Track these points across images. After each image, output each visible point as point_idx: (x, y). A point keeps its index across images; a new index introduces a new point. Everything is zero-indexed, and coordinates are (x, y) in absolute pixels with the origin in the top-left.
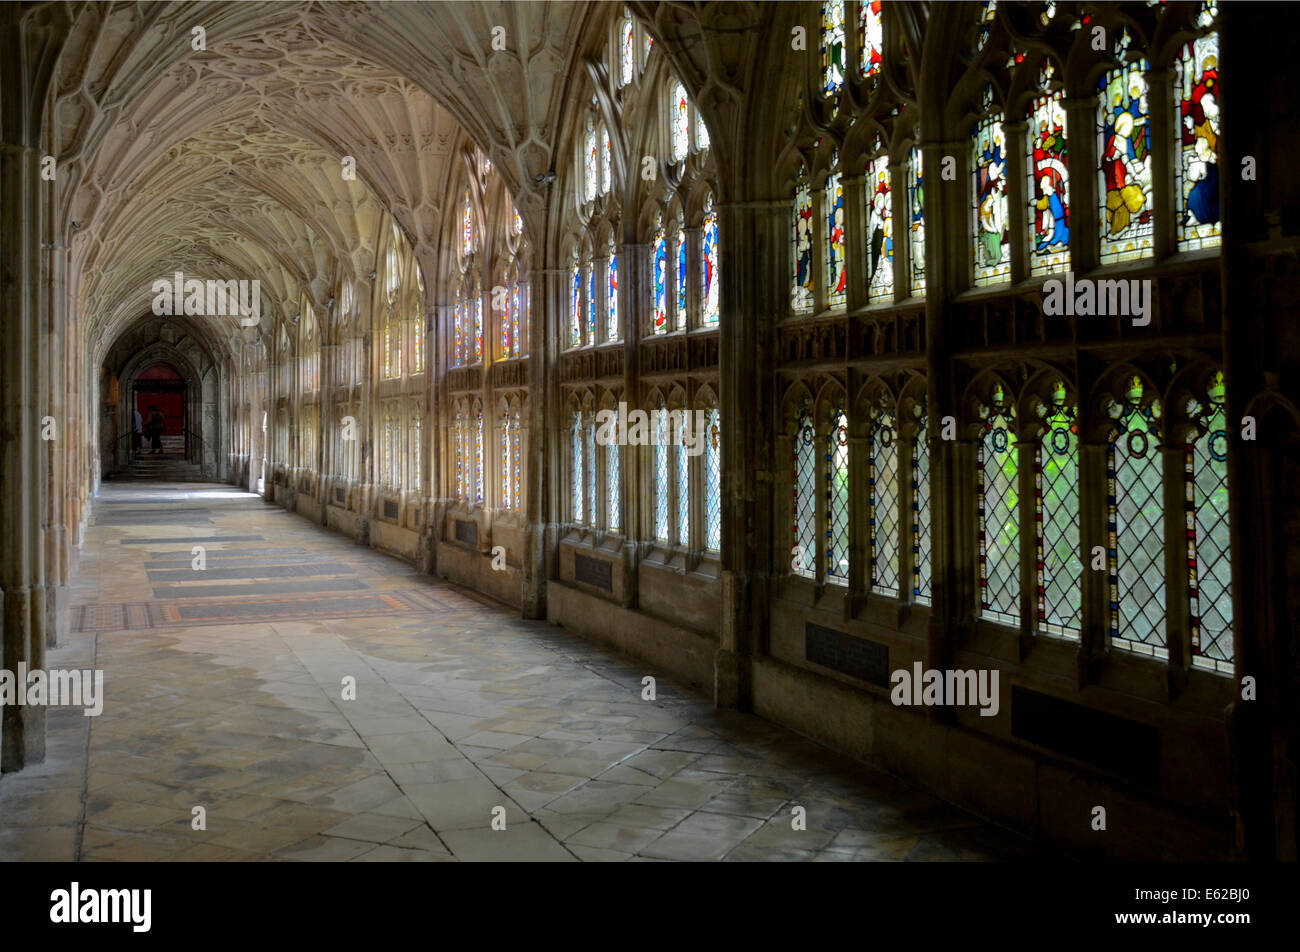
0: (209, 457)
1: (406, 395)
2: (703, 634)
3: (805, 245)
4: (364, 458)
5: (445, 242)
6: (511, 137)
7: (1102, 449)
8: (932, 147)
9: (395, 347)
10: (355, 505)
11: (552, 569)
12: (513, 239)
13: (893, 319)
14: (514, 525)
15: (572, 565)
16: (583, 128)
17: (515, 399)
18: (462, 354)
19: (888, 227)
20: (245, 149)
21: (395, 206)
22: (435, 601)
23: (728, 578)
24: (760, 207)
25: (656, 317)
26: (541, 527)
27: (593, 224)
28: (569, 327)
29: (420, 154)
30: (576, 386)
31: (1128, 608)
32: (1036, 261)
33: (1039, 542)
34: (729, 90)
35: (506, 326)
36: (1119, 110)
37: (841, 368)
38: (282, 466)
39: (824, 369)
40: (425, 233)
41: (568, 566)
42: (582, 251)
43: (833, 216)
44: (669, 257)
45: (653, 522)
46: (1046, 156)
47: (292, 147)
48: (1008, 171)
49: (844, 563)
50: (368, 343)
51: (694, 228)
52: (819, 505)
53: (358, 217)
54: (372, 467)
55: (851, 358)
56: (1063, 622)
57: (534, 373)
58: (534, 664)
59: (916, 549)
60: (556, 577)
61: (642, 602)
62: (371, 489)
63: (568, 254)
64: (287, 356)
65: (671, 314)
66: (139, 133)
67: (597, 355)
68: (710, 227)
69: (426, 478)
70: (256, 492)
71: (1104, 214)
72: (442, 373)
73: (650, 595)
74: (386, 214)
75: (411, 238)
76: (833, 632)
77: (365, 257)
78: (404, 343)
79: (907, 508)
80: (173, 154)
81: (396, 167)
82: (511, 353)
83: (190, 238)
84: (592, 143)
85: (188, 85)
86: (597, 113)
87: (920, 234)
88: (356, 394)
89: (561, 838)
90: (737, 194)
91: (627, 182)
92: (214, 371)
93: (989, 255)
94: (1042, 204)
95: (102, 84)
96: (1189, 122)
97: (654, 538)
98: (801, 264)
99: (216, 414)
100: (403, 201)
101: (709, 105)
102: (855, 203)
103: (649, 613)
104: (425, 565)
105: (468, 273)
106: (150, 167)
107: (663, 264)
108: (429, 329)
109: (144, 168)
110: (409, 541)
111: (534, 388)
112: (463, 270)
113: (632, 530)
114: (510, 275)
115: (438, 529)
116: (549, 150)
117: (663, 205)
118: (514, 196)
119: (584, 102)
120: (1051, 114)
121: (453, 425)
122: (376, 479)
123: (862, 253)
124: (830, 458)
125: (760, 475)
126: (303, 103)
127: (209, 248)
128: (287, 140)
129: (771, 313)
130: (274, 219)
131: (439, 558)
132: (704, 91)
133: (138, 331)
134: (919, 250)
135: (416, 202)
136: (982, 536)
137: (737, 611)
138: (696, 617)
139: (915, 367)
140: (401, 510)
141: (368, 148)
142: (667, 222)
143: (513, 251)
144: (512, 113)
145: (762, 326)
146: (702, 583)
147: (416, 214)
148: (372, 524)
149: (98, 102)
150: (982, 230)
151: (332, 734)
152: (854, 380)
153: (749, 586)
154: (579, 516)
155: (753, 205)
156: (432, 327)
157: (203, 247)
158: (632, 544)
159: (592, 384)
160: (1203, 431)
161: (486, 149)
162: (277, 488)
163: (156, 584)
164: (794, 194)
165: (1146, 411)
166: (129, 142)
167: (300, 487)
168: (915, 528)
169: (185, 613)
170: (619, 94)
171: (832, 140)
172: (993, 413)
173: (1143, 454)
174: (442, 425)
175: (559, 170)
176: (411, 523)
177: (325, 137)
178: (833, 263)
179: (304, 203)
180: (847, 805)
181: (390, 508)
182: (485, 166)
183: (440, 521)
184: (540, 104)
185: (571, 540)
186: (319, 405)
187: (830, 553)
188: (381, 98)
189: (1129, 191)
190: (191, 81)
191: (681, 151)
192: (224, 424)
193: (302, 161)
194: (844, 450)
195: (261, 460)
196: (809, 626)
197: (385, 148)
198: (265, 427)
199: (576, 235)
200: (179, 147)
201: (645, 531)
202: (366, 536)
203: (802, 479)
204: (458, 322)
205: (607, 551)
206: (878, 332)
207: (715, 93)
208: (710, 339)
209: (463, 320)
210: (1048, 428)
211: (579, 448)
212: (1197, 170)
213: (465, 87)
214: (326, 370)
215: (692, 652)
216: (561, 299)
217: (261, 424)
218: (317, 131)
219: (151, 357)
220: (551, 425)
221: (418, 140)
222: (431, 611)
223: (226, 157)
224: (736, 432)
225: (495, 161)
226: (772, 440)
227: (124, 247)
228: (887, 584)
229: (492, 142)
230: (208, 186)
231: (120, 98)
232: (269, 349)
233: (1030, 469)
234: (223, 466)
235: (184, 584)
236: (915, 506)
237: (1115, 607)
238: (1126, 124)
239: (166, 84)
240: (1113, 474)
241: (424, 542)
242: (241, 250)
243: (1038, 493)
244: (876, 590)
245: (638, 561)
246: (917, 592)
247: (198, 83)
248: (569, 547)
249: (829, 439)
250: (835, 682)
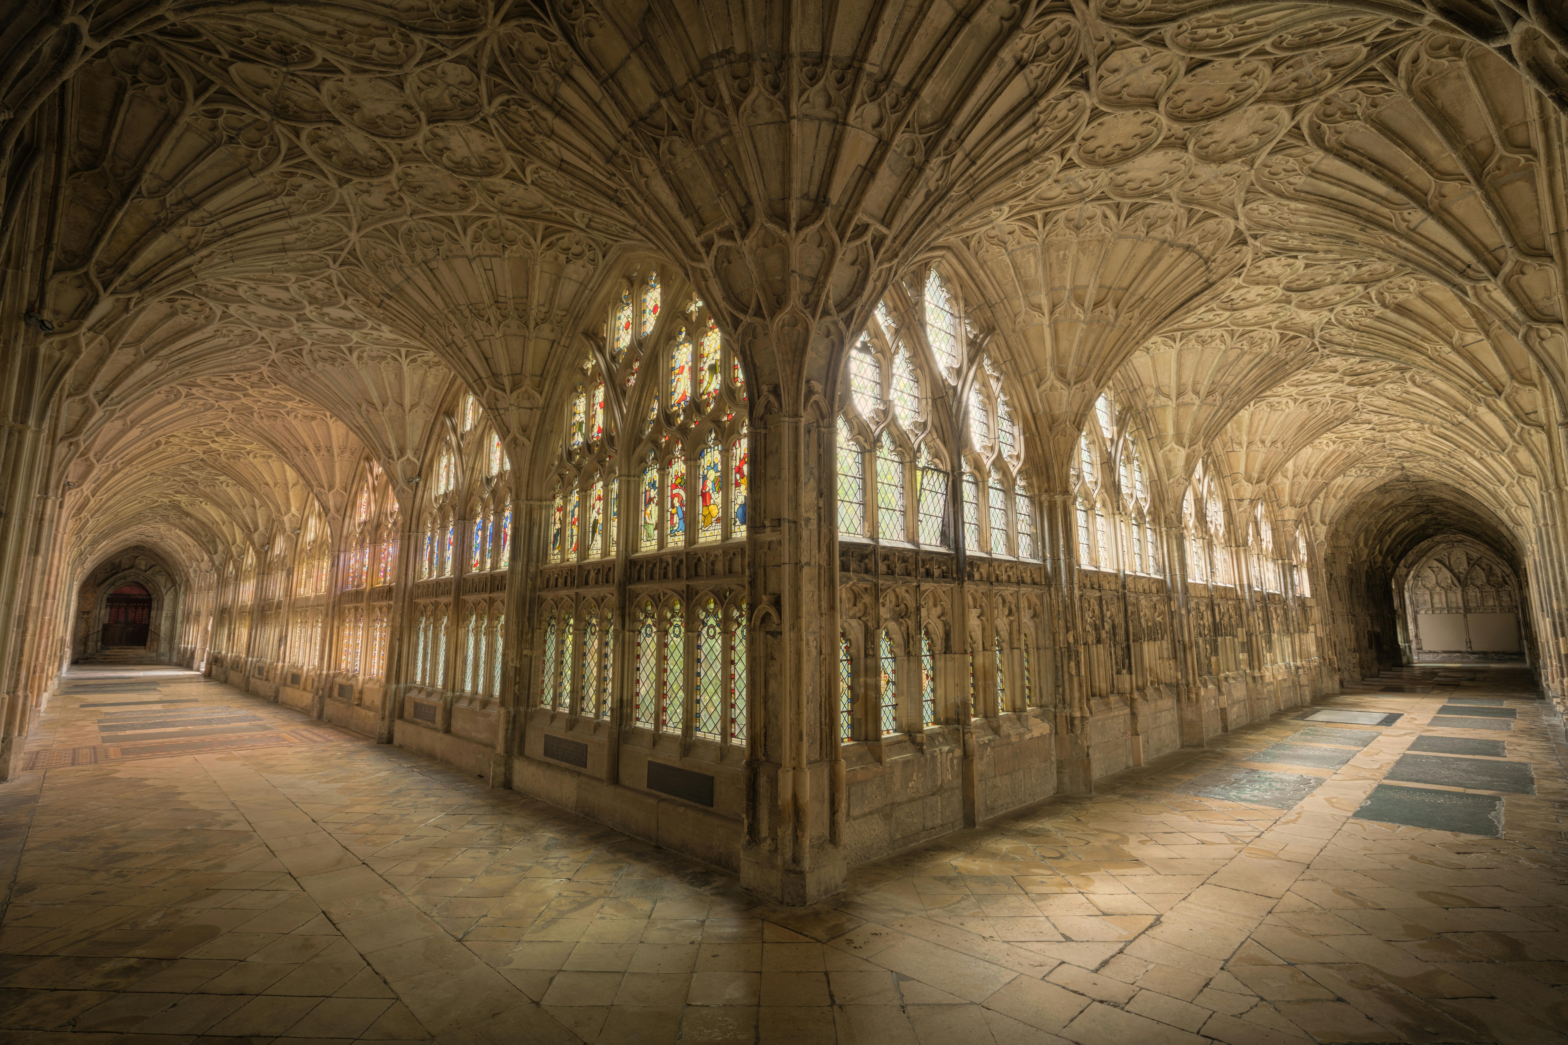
0: (164, 647)
1: (313, 606)
2: (486, 745)
3: (558, 526)
4: (280, 646)
5: (348, 513)
6: (395, 454)
7: (696, 634)
8: (624, 478)
9: (309, 576)
10: (271, 677)
11: (398, 712)
12: (392, 514)
13: (600, 567)
14: (377, 686)
15: (412, 709)
16: (440, 453)
17: (385, 609)
18: (353, 582)
19: (600, 518)
20: (214, 446)
21: (316, 489)
22: (319, 736)
23: (502, 711)
24: (536, 504)
25: (474, 562)
26: (394, 686)
27: (441, 508)
28: (422, 567)
29: (336, 459)
30: (422, 601)
31: (704, 716)
32: (670, 539)
33: (665, 684)
34: (522, 439)
35: (383, 565)
36: (709, 467)
37: (572, 592)
38: (220, 653)
39: (563, 593)
40: (335, 506)
41: (409, 710)
42: (433, 523)
43: (573, 511)
44: (484, 529)
45: (463, 681)
46: (676, 487)
47: (248, 447)
48: (658, 493)
49: (568, 701)
50: (290, 573)
51: (499, 513)
52: (556, 668)
53: (291, 493)
54: (285, 653)
55: (578, 587)
56: (674, 727)
57: (397, 594)
58: (380, 771)
59: (605, 690)
60: (401, 717)
61: (453, 729)
62: (283, 667)
63: (425, 524)
64: (232, 581)
65: (483, 562)
66: (131, 428)
67: (438, 583)
68: (507, 513)
69: (322, 658)
70: (198, 670)
71: (701, 517)
72: (338, 593)
73: (457, 724)
74: (311, 495)
75: (326, 509)
76: (559, 739)
77: (294, 519)
78: (315, 574)
79: (602, 668)
80: (158, 444)
81: (320, 465)
82: (385, 582)
83: (166, 500)
84: (444, 461)
85: (175, 401)
86: (449, 445)
87: (615, 523)
88: (279, 605)
89: (380, 872)
90: (523, 496)
91: (463, 484)
92: (176, 591)
93: (649, 536)
94: (674, 511)
95: (105, 393)
96: (738, 476)
97: (463, 691)
98: (555, 536)
99: (174, 618)
100: (323, 487)
101: (511, 447)
102: (583, 504)
103: (456, 736)
104: (315, 714)
105: (361, 533)
106: (137, 451)
107: (480, 533)
108: (333, 565)
109: (133, 451)
110: (306, 698)
111: (396, 602)
112: (358, 530)
113: (450, 686)
114: (388, 535)
115: (327, 690)
116: (418, 464)
117: (482, 499)
118: (394, 488)
119: (441, 438)
120: (679, 467)
121: (343, 625)
122: (287, 660)
123: (586, 532)
124: (563, 642)
125: (525, 652)
126: (258, 420)
127: (180, 507)
128: (245, 442)
129: (538, 561)
130: (231, 492)
131: (326, 708)
132: (508, 439)
133: (117, 561)
134: (614, 531)
135: (331, 487)
136: (638, 682)
137: (507, 730)
138: (483, 736)
139: (610, 593)
140: (303, 679)
141: (302, 452)
142: (484, 509)
143: (391, 521)
144: (397, 441)
145: (532, 569)
146: (489, 715)
147: (330, 496)
148: (281, 689)
149: (100, 404)
150: (646, 523)
151: (229, 824)
152: (578, 599)
153: (515, 716)
154: (419, 679)
155: (531, 502)
156: (334, 564)
157: (176, 506)
158: (449, 694)
159: (433, 600)
160: (739, 625)
161: (379, 459)
162: (214, 667)
163: (105, 734)
164: (554, 498)
165: (715, 615)
166: (123, 433)
167: (232, 668)
168: (605, 679)
169: (125, 752)
170: (462, 436)
171: (575, 471)
172: (646, 617)
173: (713, 637)
174: (336, 624)
175: (423, 476)
176: (309, 688)
177: (272, 443)
178: (572, 536)
179: (254, 483)
180: (558, 836)
181: (295, 679)
182: (378, 470)
183: (328, 685)
184: (414, 436)
185: (413, 694)
186: (251, 613)
187: (561, 695)
188: (313, 423)
189: (711, 507)
190: (177, 398)
191: (495, 471)
192: (179, 626)
193: (255, 457)
194: (571, 637)
195: (204, 650)
196: (546, 736)
197: (314, 454)
198: (210, 628)
199: (431, 514)
200: (163, 440)
201: (458, 686)
202: (276, 697)
203: (548, 654)
204: (352, 562)
205: (434, 700)
206: (592, 574)
207: (515, 440)
208: (503, 576)
209: (356, 561)
210: (671, 624)
211: (422, 639)
212: (741, 500)
213: (368, 422)
214: (260, 588)
215: (480, 756)
216: (419, 550)
217: (207, 625)
218: (267, 439)
219: (125, 578)
220: (405, 624)
221: (336, 451)
222: (315, 742)
223: (199, 450)
224: (513, 628)
225: (384, 468)
226: (533, 633)
227: (111, 502)
228: (590, 712)
229: (382, 455)
230: (183, 467)
231: (118, 403)
232: (219, 576)
233: (662, 645)
234: (175, 653)
235: (128, 732)
236: (606, 667)
237: (698, 716)
238: (712, 475)
239: (157, 398)
240: (699, 647)
241: (317, 699)
242: (205, 510)
243: (665, 658)
244: (583, 714)
245: (452, 705)
246: (604, 714)
247: (182, 400)
248: (410, 698)
249: (564, 631)
250: (558, 767)
